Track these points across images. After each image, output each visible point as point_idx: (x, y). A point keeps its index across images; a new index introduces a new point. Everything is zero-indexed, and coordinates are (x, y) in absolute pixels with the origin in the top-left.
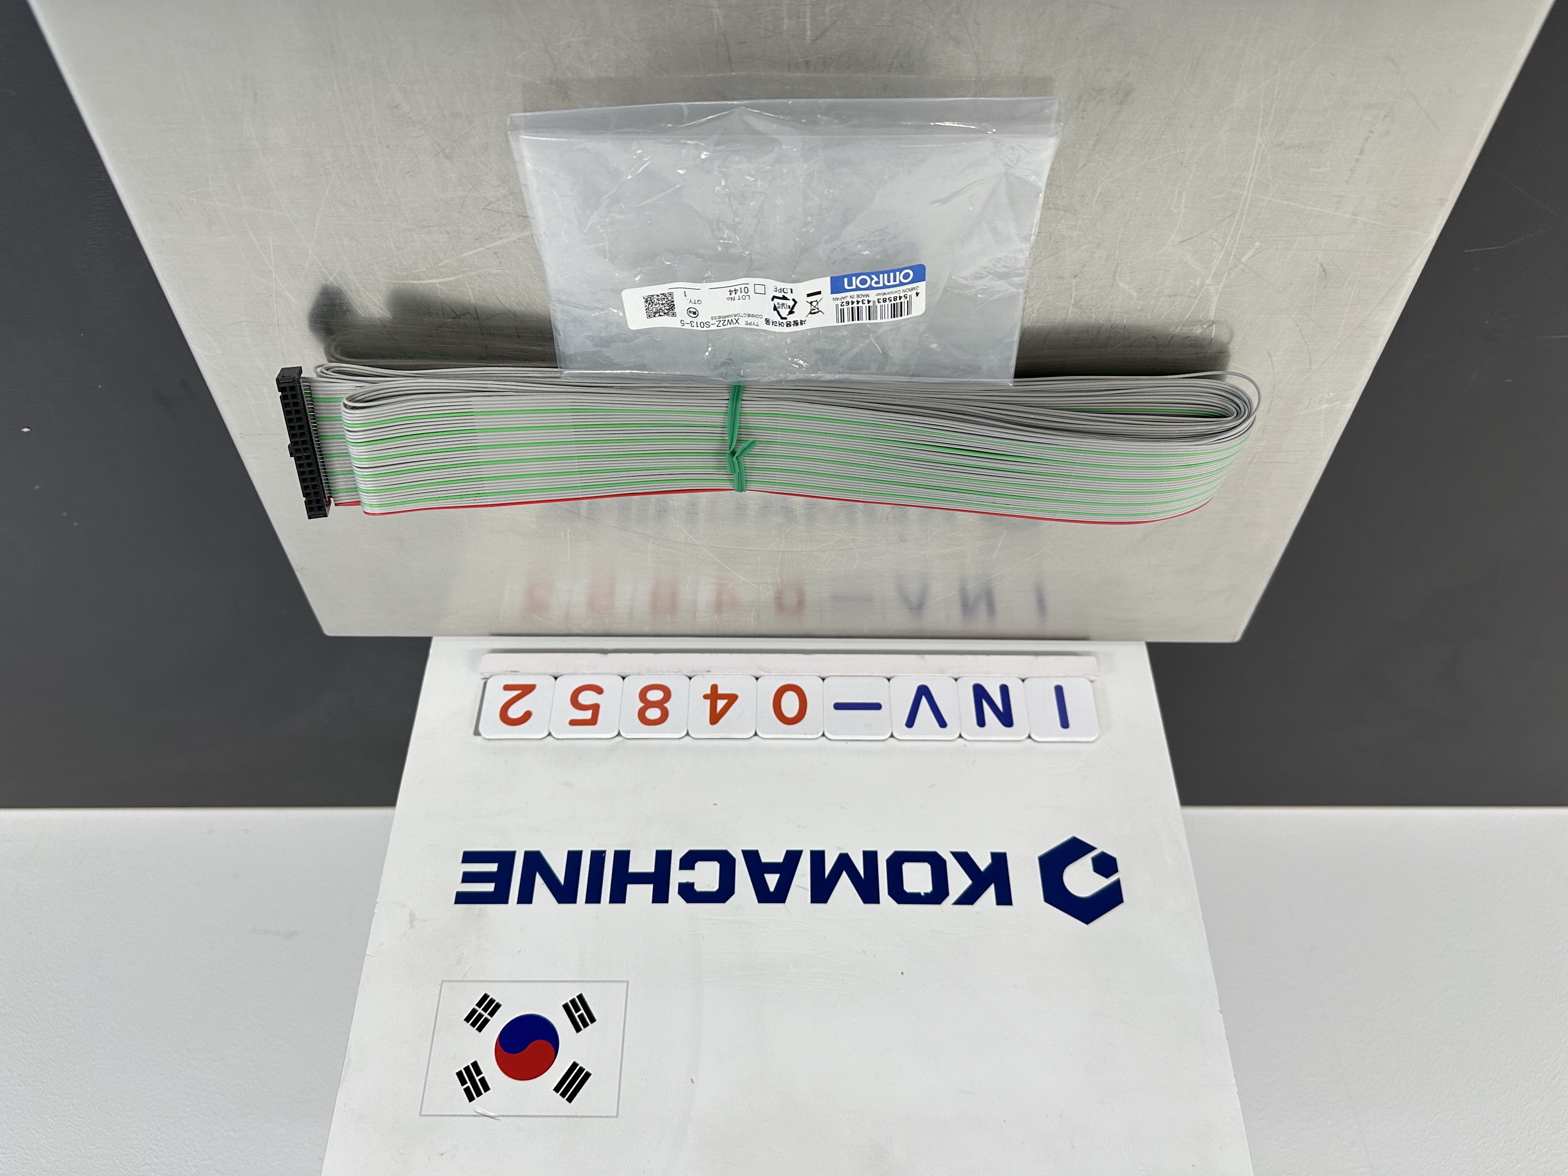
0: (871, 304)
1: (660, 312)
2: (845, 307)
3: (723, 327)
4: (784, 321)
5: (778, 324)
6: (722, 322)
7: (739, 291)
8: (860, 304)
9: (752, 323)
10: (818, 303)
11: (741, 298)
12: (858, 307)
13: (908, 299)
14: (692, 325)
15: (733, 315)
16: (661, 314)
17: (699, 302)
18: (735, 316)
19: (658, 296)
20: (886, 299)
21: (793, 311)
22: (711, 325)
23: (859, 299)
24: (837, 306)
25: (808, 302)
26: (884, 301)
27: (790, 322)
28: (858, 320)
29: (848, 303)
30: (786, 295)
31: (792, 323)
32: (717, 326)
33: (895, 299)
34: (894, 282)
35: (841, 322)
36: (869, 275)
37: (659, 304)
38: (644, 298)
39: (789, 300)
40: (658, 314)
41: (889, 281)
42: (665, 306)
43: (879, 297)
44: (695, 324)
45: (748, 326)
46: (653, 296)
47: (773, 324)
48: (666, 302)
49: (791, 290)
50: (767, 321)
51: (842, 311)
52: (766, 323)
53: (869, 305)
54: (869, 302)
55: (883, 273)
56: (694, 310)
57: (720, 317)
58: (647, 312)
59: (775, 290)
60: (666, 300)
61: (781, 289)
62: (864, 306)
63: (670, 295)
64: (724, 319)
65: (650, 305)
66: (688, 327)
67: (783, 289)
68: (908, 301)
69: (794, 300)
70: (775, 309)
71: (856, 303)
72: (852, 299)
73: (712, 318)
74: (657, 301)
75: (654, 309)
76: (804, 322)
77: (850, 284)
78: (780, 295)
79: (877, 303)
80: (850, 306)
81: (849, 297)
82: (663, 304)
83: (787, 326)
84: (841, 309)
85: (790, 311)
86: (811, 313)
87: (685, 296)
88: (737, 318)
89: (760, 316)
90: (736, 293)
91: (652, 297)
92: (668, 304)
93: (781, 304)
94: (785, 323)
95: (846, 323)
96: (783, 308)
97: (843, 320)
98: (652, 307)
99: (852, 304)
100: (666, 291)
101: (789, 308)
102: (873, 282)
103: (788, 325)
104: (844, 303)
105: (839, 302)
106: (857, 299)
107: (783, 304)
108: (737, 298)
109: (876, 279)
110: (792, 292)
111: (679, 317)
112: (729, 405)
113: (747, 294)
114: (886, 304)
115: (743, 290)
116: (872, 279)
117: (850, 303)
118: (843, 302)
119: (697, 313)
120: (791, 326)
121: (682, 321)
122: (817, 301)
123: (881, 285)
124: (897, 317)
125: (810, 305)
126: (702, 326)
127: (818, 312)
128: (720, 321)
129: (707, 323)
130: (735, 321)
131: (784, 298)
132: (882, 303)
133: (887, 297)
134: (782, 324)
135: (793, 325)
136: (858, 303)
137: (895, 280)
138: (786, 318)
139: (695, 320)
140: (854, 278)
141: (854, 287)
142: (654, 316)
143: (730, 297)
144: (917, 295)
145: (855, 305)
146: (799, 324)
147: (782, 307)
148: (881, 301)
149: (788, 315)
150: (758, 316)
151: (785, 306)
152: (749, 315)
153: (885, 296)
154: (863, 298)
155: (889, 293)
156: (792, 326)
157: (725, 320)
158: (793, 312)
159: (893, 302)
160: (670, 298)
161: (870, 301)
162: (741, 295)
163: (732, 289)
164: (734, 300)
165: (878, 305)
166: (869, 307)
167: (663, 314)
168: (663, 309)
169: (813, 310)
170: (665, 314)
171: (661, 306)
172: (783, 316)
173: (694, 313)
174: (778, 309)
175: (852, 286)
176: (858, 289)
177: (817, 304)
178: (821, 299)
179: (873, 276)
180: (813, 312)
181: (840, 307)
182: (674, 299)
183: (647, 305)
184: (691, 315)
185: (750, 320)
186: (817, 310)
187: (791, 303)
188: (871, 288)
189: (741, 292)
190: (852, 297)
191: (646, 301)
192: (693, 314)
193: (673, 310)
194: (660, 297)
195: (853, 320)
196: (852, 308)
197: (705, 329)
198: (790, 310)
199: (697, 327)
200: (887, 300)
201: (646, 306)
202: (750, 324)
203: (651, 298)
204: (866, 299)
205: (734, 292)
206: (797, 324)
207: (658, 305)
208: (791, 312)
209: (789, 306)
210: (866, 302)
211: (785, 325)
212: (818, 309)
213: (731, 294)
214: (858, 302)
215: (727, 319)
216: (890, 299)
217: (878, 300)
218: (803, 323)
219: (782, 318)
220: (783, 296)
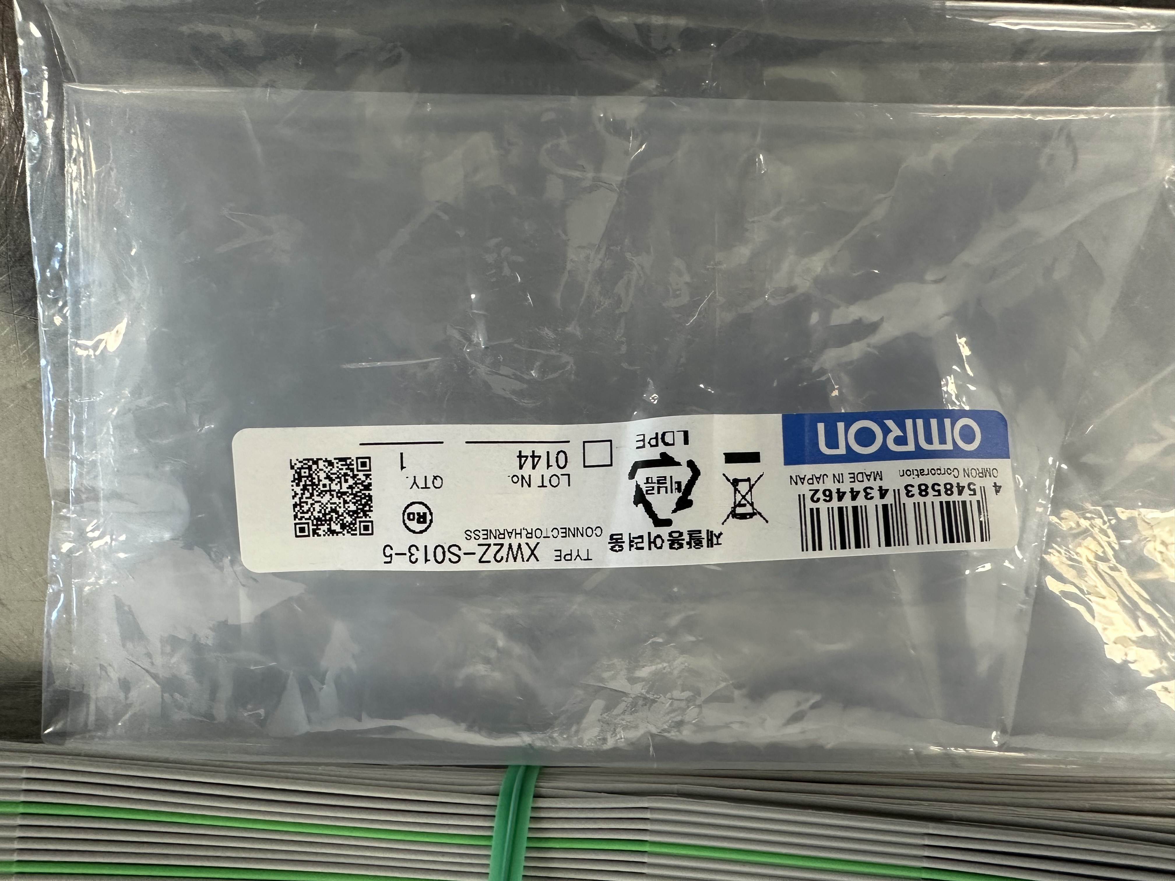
0: (889, 499)
1: (331, 519)
2: (823, 506)
3: (494, 566)
4: (664, 531)
5: (645, 545)
6: (494, 549)
7: (543, 461)
8: (861, 501)
9: (574, 555)
10: (751, 487)
11: (546, 483)
12: (855, 509)
13: (978, 497)
14: (413, 559)
15: (524, 533)
16: (334, 527)
17: (438, 483)
18: (530, 535)
19: (331, 463)
20: (927, 487)
21: (689, 498)
22: (463, 557)
23: (859, 487)
24: (801, 498)
25: (728, 480)
26: (923, 491)
27: (681, 534)
28: (858, 546)
29: (828, 495)
30: (670, 451)
31: (686, 537)
32: (480, 561)
33: (949, 491)
34: (941, 443)
35: (814, 549)
36: (878, 418)
37: (330, 491)
38: (292, 467)
39: (678, 464)
40: (326, 527)
41: (929, 440)
42: (345, 502)
43: (908, 480)
44: (420, 555)
45: (563, 565)
46: (316, 462)
47: (631, 546)
48: (351, 487)
49: (686, 433)
50: (616, 542)
51: (815, 514)
52: (612, 549)
53: (884, 501)
54: (883, 493)
55: (914, 415)
56: (422, 509)
57: (488, 533)
58: (296, 516)
59: (641, 444)
60: (351, 482)
61: (656, 438)
62: (871, 505)
63: (364, 464)
64: (498, 541)
65: (307, 494)
66: (401, 564)
67: (664, 434)
68: (978, 502)
69: (691, 464)
70: (640, 498)
71: (848, 496)
72: (837, 485)
73: (468, 534)
74: (327, 482)
75: (317, 506)
76: (718, 537)
77: (832, 442)
78: (654, 454)
79: (904, 499)
80: (835, 504)
81: (831, 477)
82: (341, 494)
83: (671, 547)
84: (812, 510)
85: (680, 499)
86: (733, 514)
87: (402, 468)
88: (532, 542)
89: (596, 530)
90: (534, 467)
91: (314, 467)
92: (355, 495)
93: (655, 480)
94: (666, 537)
95: (826, 553)
96: (663, 490)
97: (817, 545)
98: (310, 501)
99: (840, 499)
100: (354, 452)
101: (679, 489)
102: (891, 438)
103: (675, 542)
104: (820, 495)
105: (805, 489)
106: (852, 485)
107: (661, 481)
108: (536, 481)
109: (896, 432)
110: (686, 442)
111: (380, 537)
112: (496, 813)
113: (564, 471)
114: (929, 499)
115: (553, 461)
116: (886, 431)
117: (835, 496)
118: (817, 491)
119: (429, 517)
120: (681, 546)
121: (388, 548)
122: (749, 480)
123: (911, 447)
124: (958, 541)
125: (732, 488)
126: (440, 558)
127: (752, 515)
128: (489, 545)
129: (454, 550)
130: (527, 552)
131: (666, 460)
132: (917, 498)
133: (929, 480)
134: (659, 542)
135: (689, 543)
136: (854, 498)
137: (943, 441)
138: (668, 523)
139: (420, 540)
140: (841, 426)
141: (842, 450)
142: (315, 533)
143: (519, 473)
144: (997, 492)
145: (847, 502)
146: (704, 542)
147: (659, 488)
148: (915, 491)
149: (674, 511)
150: (589, 532)
151: (668, 485)
152: (567, 532)
153: (922, 480)
154: (866, 484)
155: (932, 472)
156: (686, 546)
157: (502, 545)
158: (689, 504)
159: (944, 498)
160: (361, 476)
161: (887, 491)
162: (548, 474)
163: (527, 450)
164: (529, 486)
165: (909, 502)
166: (885, 507)
167: (337, 528)
168: (341, 511)
169: (740, 505)
170: (343, 527)
171: (335, 500)
172: (661, 516)
173: (422, 518)
174: (648, 497)
175: (837, 447)
176: (851, 457)
177: (750, 490)
178: (761, 476)
179: (890, 423)
180: (739, 510)
181: (810, 505)
182: (374, 480)
183: (298, 490)
184: (414, 525)
185: (568, 545)
186: (748, 509)
187: (683, 475)
188: (884, 454)
189: (549, 466)
190: (838, 478)
191: (298, 479)
192: (419, 522)
193: (366, 515)
194: (335, 470)
195: (843, 547)
196: (840, 509)
197: (447, 567)
198: (681, 494)
199: (427, 560)
200: (930, 490)
201: (296, 494)
202: (569, 557)
203: (310, 468)
204: (876, 485)
205: (530, 460)
206: (699, 543)
207: (328, 497)
208: (684, 503)
209: (679, 483)
210: (876, 493)
211: (667, 544)
212: (752, 504)
213: (521, 467)
214: (854, 495)
215: (506, 542)
216: (936, 488)
217: (906, 487)
218: (715, 540)
219: (658, 522)
220: (663, 455)
